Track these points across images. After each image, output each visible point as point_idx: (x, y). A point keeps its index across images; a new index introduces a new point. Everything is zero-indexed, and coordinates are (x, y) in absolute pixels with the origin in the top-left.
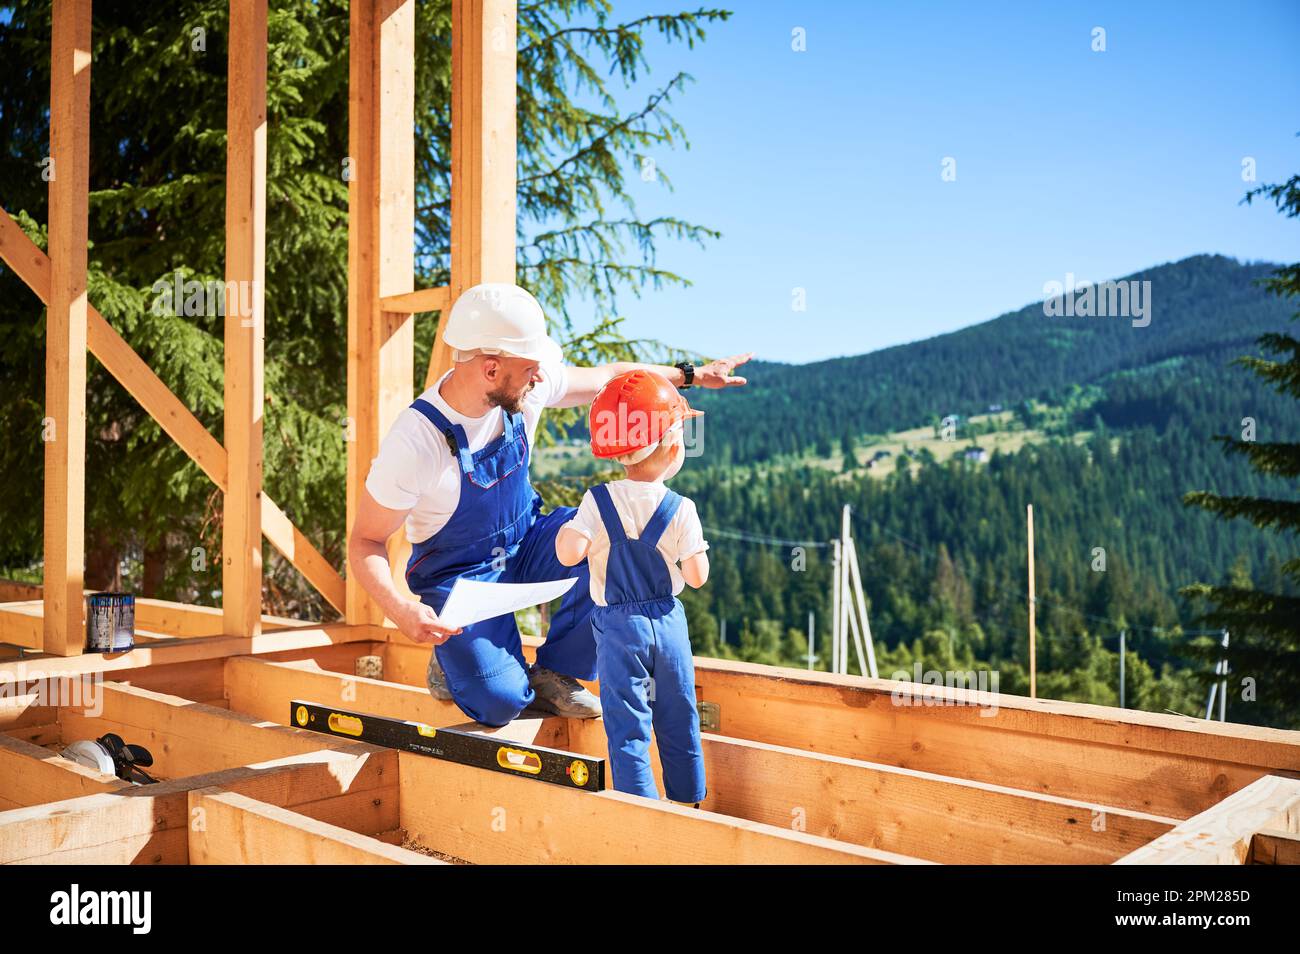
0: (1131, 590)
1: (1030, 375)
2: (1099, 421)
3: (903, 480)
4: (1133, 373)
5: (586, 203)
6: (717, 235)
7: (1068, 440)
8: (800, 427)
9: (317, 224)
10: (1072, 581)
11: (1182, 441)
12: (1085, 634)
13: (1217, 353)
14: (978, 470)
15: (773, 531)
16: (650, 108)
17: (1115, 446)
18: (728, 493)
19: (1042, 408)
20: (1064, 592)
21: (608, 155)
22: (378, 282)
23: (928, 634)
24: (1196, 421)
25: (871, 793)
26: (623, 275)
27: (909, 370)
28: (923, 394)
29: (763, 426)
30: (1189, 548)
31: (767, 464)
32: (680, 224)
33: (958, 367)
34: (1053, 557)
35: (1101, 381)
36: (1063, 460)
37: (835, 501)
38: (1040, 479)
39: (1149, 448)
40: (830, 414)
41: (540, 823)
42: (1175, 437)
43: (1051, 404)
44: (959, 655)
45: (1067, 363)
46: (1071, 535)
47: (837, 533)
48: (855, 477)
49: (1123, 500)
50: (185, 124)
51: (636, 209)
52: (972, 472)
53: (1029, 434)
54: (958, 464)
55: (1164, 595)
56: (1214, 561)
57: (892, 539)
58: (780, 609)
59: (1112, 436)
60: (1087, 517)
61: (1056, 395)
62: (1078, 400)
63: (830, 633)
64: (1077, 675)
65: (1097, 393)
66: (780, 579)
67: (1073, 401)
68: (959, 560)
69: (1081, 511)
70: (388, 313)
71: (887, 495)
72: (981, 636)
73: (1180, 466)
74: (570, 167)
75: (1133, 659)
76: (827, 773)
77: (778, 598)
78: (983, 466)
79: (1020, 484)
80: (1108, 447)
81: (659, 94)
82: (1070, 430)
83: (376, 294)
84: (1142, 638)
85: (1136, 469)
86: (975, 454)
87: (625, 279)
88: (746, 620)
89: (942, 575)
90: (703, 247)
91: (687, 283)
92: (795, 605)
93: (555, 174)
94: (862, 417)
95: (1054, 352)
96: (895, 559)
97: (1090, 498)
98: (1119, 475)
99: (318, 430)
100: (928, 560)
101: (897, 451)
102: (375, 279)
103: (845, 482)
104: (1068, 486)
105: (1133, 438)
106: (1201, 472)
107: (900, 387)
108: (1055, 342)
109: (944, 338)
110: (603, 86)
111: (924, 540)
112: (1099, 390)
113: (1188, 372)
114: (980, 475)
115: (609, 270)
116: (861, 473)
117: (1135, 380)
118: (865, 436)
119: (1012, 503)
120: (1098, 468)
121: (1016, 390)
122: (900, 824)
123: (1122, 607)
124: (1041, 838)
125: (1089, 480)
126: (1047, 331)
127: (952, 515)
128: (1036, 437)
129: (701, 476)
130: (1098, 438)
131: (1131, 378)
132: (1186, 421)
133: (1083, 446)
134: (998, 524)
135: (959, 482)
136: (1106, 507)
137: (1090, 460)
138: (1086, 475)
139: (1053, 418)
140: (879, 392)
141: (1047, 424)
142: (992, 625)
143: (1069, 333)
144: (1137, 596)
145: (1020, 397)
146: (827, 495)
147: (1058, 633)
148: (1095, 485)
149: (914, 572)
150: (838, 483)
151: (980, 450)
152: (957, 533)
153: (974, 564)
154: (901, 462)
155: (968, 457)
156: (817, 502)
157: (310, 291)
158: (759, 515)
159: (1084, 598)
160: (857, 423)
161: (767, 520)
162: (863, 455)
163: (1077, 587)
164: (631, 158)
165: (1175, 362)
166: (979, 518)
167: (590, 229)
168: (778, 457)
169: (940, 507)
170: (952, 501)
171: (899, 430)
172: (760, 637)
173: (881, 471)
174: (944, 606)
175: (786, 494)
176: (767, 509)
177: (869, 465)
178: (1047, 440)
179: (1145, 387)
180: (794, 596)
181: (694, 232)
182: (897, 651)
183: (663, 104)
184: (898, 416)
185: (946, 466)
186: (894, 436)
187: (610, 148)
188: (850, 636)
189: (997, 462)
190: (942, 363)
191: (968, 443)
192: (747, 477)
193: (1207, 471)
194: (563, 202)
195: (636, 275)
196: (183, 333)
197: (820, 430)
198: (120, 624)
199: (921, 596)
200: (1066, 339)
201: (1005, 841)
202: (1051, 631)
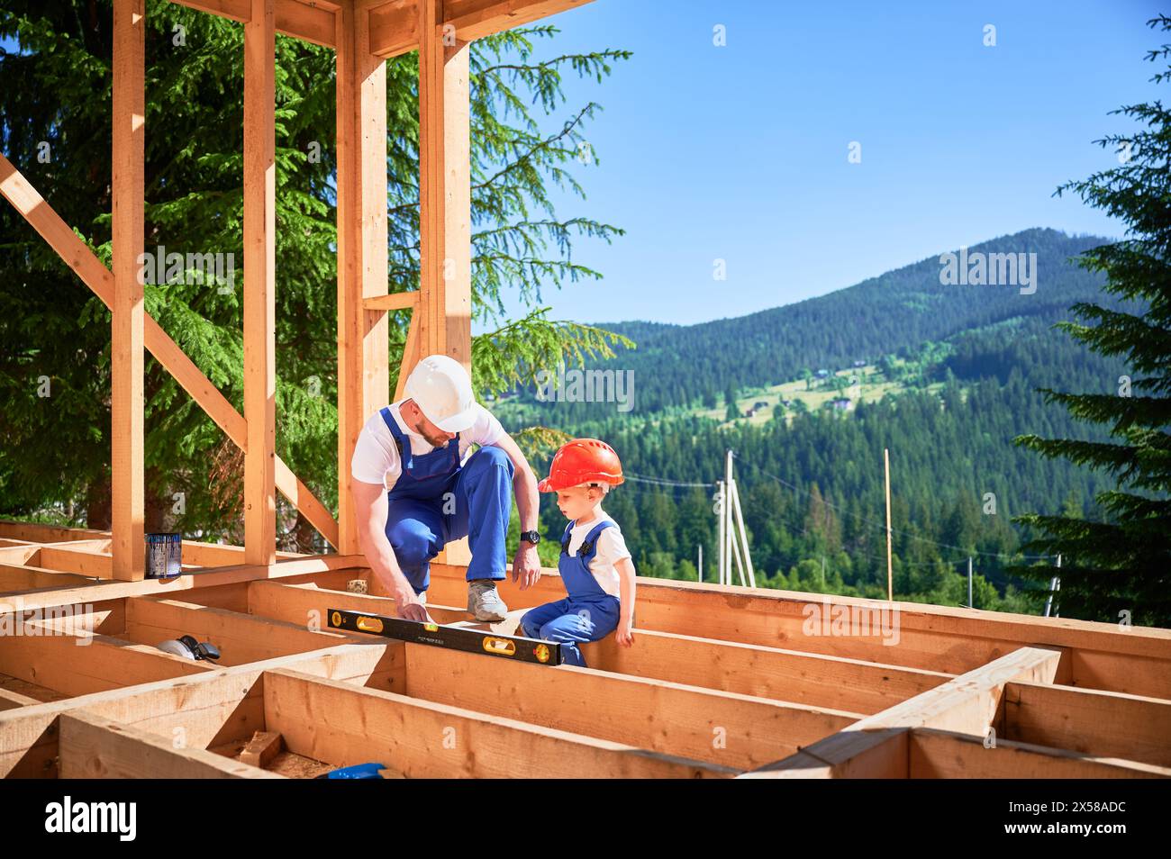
0: (979, 521)
1: (890, 334)
2: (950, 373)
3: (780, 427)
4: (979, 331)
5: (513, 207)
6: (621, 232)
7: (923, 390)
8: (688, 382)
9: (296, 230)
10: (928, 513)
11: (1022, 391)
12: (940, 560)
13: (1051, 314)
14: (844, 418)
15: (665, 474)
16: (565, 132)
17: (964, 396)
18: (626, 441)
19: (900, 363)
20: (921, 524)
21: (533, 170)
22: (361, 286)
23: (802, 562)
24: (1033, 373)
25: (747, 665)
26: (546, 270)
27: (784, 330)
28: (796, 351)
29: (656, 381)
30: (1029, 484)
31: (660, 414)
32: (590, 223)
33: (826, 327)
34: (911, 493)
35: (951, 338)
36: (918, 408)
37: (720, 446)
38: (899, 425)
39: (993, 396)
40: (714, 370)
41: (514, 690)
42: (1016, 389)
43: (908, 359)
44: (830, 581)
45: (921, 323)
46: (926, 473)
47: (722, 475)
48: (737, 424)
49: (971, 443)
50: (184, 147)
51: (555, 213)
52: (839, 419)
53: (889, 385)
54: (827, 412)
55: (1007, 525)
56: (1050, 495)
57: (770, 480)
58: (673, 542)
59: (961, 387)
60: (940, 458)
61: (912, 351)
62: (932, 356)
63: (716, 563)
64: (933, 596)
65: (948, 349)
66: (672, 516)
67: (927, 356)
68: (829, 497)
69: (935, 452)
70: (369, 310)
71: (765, 441)
72: (849, 563)
73: (1021, 412)
74: (501, 180)
75: (980, 582)
76: (716, 652)
77: (670, 533)
78: (850, 414)
79: (881, 430)
80: (957, 395)
81: (573, 120)
82: (925, 382)
83: (359, 295)
84: (989, 563)
85: (983, 415)
86: (842, 403)
87: (548, 273)
88: (643, 552)
89: (814, 511)
90: (609, 242)
91: (598, 276)
92: (685, 538)
93: (487, 185)
94: (743, 372)
95: (910, 313)
96: (773, 497)
97: (942, 441)
98: (967, 420)
99: (301, 400)
100: (802, 496)
101: (773, 401)
102: (359, 284)
103: (728, 429)
104: (923, 430)
105: (980, 388)
106: (1039, 418)
107: (776, 345)
108: (911, 305)
109: (813, 301)
110: (526, 112)
111: (799, 480)
112: (949, 345)
113: (1026, 330)
114: (847, 422)
115: (534, 265)
116: (742, 422)
117: (981, 337)
118: (746, 389)
119: (875, 446)
120: (949, 415)
121: (878, 347)
122: (768, 686)
123: (972, 536)
124: (866, 691)
125: (942, 426)
126: (903, 295)
127: (822, 458)
128: (895, 388)
129: (602, 426)
130: (949, 389)
131: (977, 335)
132: (1026, 374)
133: (936, 395)
134: (863, 464)
135: (828, 428)
136: (957, 449)
137: (942, 407)
138: (938, 421)
139: (910, 372)
140: (759, 349)
141: (904, 377)
142: (858, 553)
143: (923, 296)
144: (984, 526)
145: (881, 353)
146: (713, 442)
147: (916, 560)
148: (947, 430)
149: (789, 509)
150: (722, 430)
151: (847, 400)
152: (828, 473)
153: (842, 500)
154: (778, 411)
155: (836, 406)
156: (704, 448)
157: (289, 284)
158: (653, 460)
159: (938, 529)
160: (738, 378)
161: (660, 464)
162: (744, 406)
163: (932, 520)
164: (551, 172)
165: (1014, 322)
166: (846, 460)
167: (516, 228)
168: (670, 408)
169: (812, 449)
170: (822, 445)
171: (775, 384)
172: (655, 567)
173: (760, 419)
174: (817, 537)
175: (677, 441)
176: (660, 455)
177: (749, 414)
178: (905, 390)
179: (990, 344)
180: (684, 531)
181: (602, 230)
182: (775, 578)
183: (576, 128)
184: (774, 371)
185: (817, 414)
186: (770, 389)
187: (533, 164)
188: (734, 565)
189: (861, 411)
190: (812, 323)
191: (837, 394)
192: (643, 426)
193: (1044, 417)
194: (495, 207)
195: (556, 269)
196: (197, 324)
197: (707, 384)
198: (172, 556)
199: (796, 530)
200: (920, 302)
201: (841, 695)
202: (910, 558)
